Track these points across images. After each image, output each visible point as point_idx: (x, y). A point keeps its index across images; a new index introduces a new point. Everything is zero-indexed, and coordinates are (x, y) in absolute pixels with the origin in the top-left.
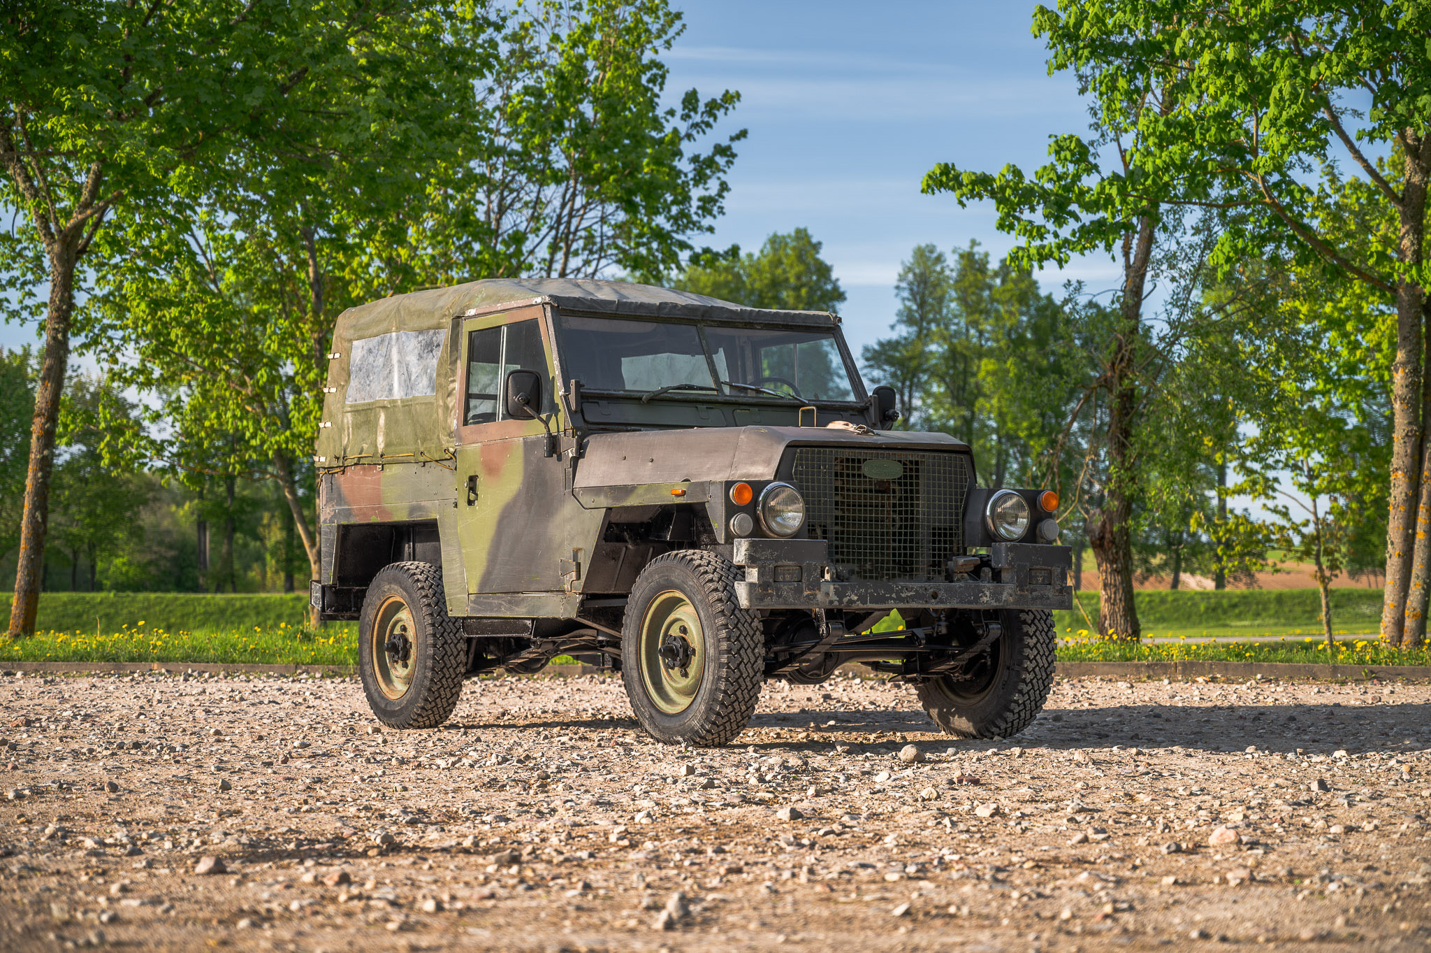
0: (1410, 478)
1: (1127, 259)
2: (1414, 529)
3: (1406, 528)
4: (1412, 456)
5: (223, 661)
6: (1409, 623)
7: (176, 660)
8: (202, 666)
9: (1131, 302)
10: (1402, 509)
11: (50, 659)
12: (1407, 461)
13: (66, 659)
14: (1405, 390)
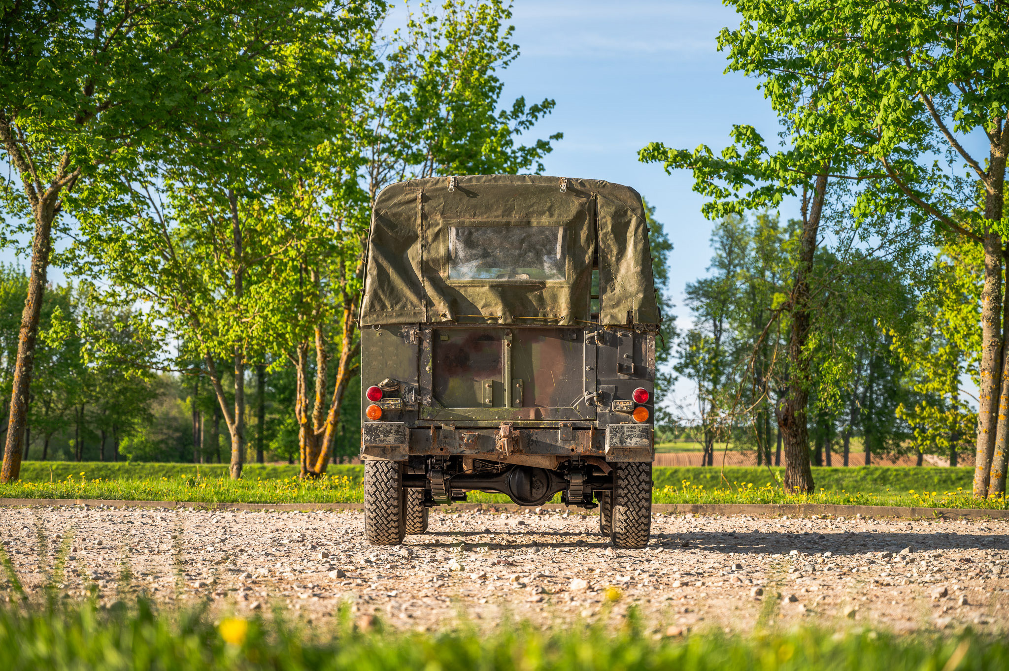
0: (994, 376)
1: (805, 218)
2: (997, 413)
3: (991, 412)
4: (995, 360)
5: (127, 498)
6: (993, 481)
7: (93, 497)
8: (110, 502)
9: (806, 249)
10: (988, 398)
11: (5, 497)
12: (992, 363)
13: (17, 497)
14: (990, 312)
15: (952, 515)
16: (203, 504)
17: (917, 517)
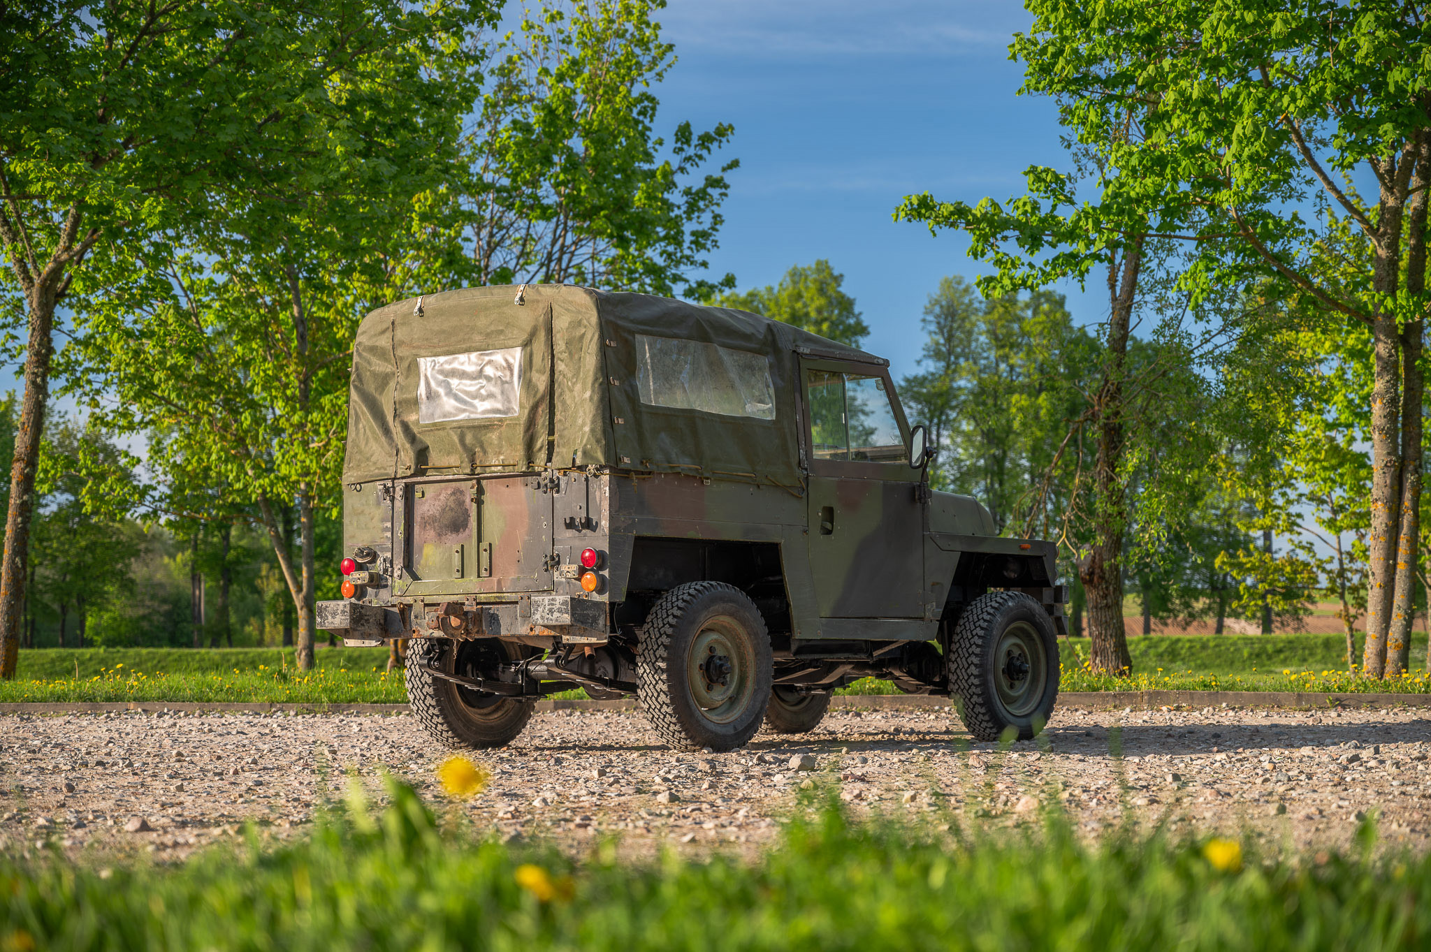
0: (1390, 509)
1: (1114, 292)
2: (1395, 559)
3: (1387, 559)
4: (1392, 487)
5: (200, 700)
6: (1392, 654)
7: (152, 699)
8: (178, 705)
9: (1116, 335)
10: (1382, 539)
12: (1387, 491)
13: (43, 700)
14: (1383, 421)
15: (1352, 703)
16: (309, 706)
17: (1305, 705)
